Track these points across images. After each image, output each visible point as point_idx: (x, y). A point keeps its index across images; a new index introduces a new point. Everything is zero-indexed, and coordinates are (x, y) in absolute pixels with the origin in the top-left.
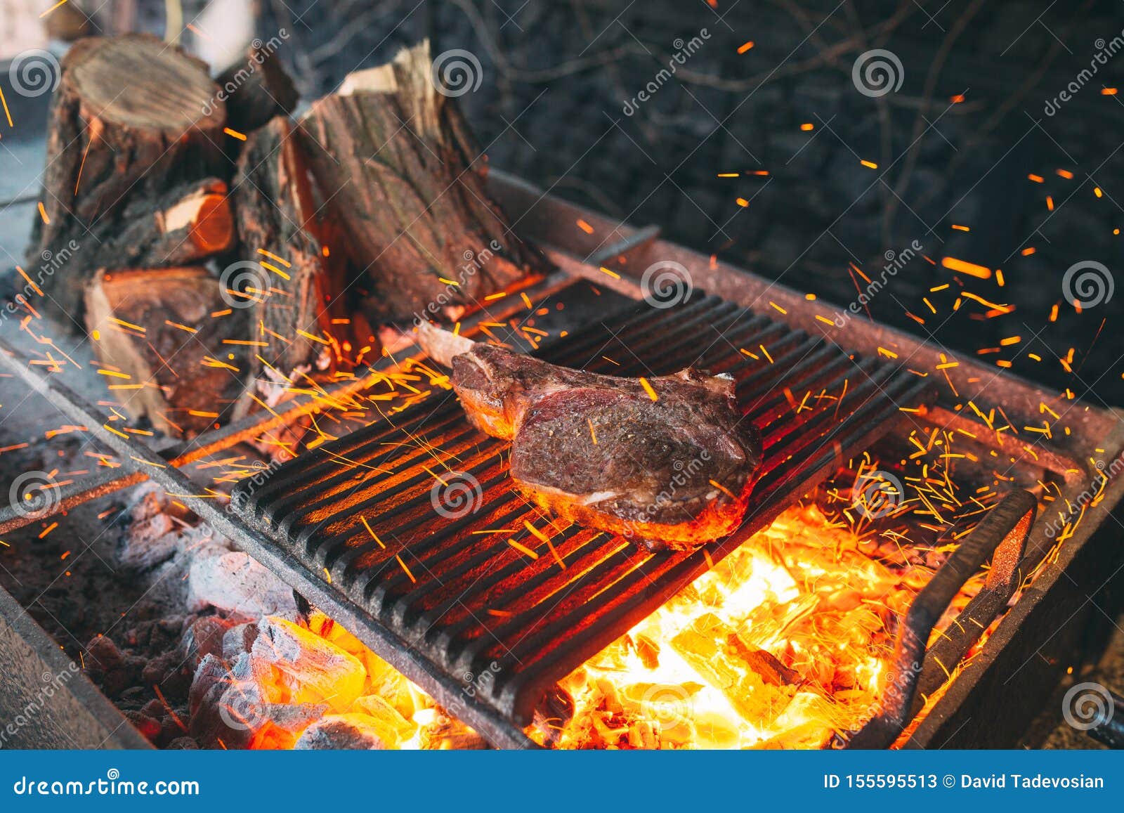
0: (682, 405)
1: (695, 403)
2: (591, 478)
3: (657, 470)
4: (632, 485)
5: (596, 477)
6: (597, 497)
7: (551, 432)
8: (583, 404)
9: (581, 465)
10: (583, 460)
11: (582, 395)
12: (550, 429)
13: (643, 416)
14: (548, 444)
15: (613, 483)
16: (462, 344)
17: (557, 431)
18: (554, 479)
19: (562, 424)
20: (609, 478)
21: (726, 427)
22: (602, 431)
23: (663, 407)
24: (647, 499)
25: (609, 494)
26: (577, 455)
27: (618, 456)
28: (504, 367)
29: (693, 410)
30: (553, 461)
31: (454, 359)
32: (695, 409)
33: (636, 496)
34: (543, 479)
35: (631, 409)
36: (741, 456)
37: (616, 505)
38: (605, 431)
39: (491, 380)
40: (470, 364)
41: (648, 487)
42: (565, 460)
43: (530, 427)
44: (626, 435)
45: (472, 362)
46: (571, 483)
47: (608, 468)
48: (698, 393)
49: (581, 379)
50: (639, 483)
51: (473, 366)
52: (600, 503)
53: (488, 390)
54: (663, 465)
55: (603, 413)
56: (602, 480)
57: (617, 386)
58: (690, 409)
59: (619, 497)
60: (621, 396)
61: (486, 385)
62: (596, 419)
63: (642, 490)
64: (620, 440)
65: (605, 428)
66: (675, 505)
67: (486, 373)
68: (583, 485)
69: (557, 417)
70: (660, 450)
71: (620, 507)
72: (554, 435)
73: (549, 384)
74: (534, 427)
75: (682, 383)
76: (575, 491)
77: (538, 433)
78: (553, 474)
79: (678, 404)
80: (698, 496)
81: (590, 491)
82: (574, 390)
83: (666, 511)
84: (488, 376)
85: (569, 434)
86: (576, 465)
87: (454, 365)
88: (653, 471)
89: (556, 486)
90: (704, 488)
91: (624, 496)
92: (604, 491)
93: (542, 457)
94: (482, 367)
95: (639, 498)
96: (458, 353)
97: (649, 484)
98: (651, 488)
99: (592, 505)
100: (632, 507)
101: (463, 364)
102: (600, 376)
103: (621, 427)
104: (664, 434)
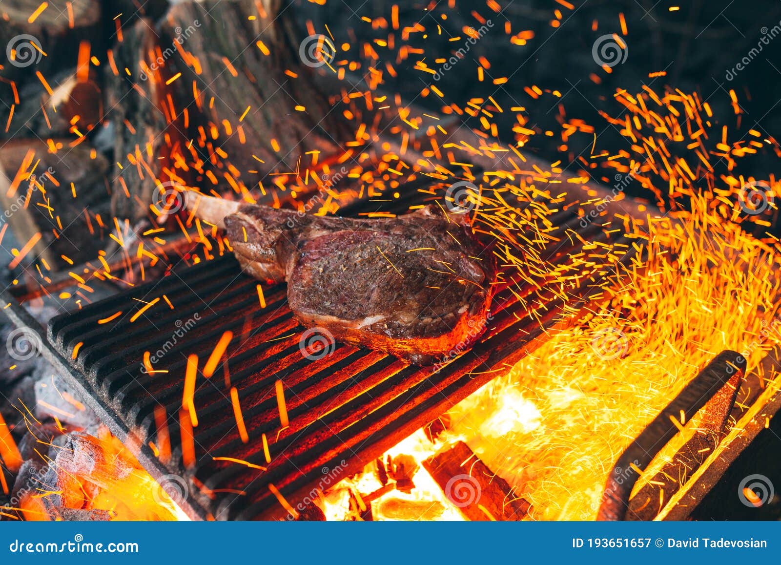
0: (428, 237)
1: (438, 234)
2: (361, 306)
3: (415, 294)
4: (397, 308)
5: (365, 304)
6: (369, 321)
7: (321, 269)
8: (344, 243)
9: (351, 294)
10: (352, 291)
11: (342, 237)
12: (319, 267)
13: (397, 249)
14: (320, 280)
15: (381, 307)
16: (229, 207)
17: (325, 268)
18: (329, 309)
19: (329, 263)
20: (377, 304)
21: (466, 252)
22: (364, 265)
23: (413, 240)
24: (411, 318)
25: (379, 318)
26: (346, 287)
27: (381, 285)
28: (271, 222)
29: (438, 240)
30: (326, 293)
31: (226, 219)
32: (440, 240)
33: (402, 317)
34: (320, 309)
35: (386, 244)
36: (481, 274)
37: (386, 326)
38: (367, 264)
39: (262, 233)
40: (240, 222)
41: (410, 309)
42: (336, 292)
43: (302, 267)
44: (385, 266)
45: (241, 220)
46: (345, 310)
47: (375, 296)
48: (439, 226)
49: (339, 224)
50: (402, 306)
51: (244, 223)
52: (372, 326)
53: (261, 242)
54: (420, 289)
55: (362, 249)
56: (371, 306)
57: (371, 227)
58: (435, 240)
59: (387, 319)
60: (375, 233)
61: (259, 238)
62: (357, 255)
63: (407, 312)
64: (381, 270)
65: (367, 262)
66: (435, 321)
67: (257, 228)
68: (355, 312)
69: (324, 256)
70: (415, 276)
71: (389, 328)
72: (324, 272)
73: (312, 231)
74: (305, 266)
75: (425, 218)
76: (349, 317)
77: (309, 272)
78: (327, 304)
79: (425, 236)
80: (452, 311)
81: (362, 317)
82: (334, 233)
83: (428, 327)
84: (258, 230)
85: (336, 269)
86: (346, 295)
87: (226, 224)
88: (413, 295)
89: (332, 314)
90: (457, 304)
91: (392, 318)
92: (374, 315)
93: (317, 290)
94: (252, 222)
95: (405, 319)
96: (228, 214)
97: (411, 306)
98: (414, 310)
99: (366, 328)
100: (399, 326)
101: (235, 223)
102: (355, 220)
103: (380, 260)
104: (416, 262)
